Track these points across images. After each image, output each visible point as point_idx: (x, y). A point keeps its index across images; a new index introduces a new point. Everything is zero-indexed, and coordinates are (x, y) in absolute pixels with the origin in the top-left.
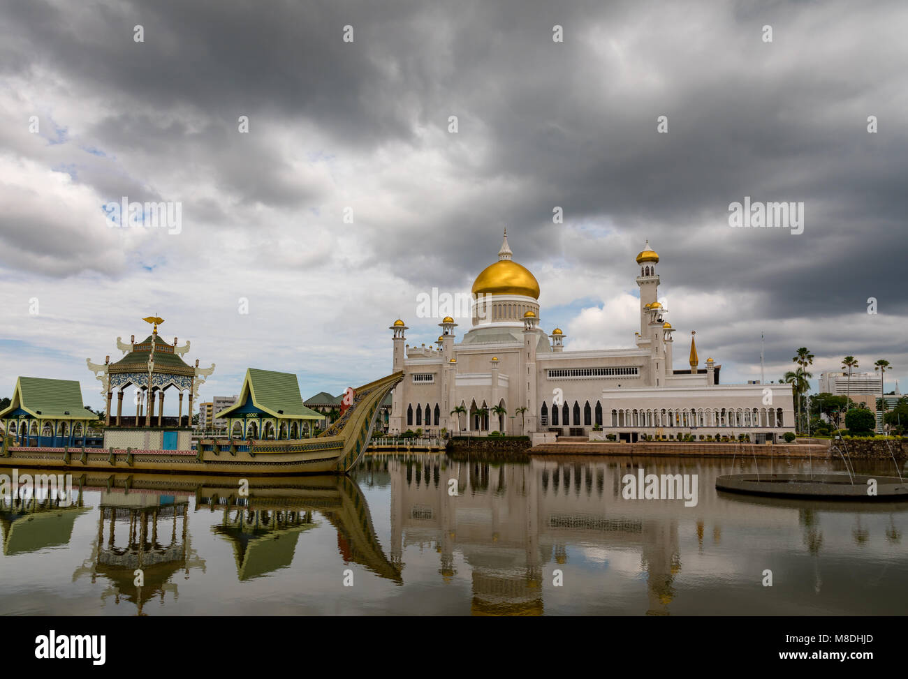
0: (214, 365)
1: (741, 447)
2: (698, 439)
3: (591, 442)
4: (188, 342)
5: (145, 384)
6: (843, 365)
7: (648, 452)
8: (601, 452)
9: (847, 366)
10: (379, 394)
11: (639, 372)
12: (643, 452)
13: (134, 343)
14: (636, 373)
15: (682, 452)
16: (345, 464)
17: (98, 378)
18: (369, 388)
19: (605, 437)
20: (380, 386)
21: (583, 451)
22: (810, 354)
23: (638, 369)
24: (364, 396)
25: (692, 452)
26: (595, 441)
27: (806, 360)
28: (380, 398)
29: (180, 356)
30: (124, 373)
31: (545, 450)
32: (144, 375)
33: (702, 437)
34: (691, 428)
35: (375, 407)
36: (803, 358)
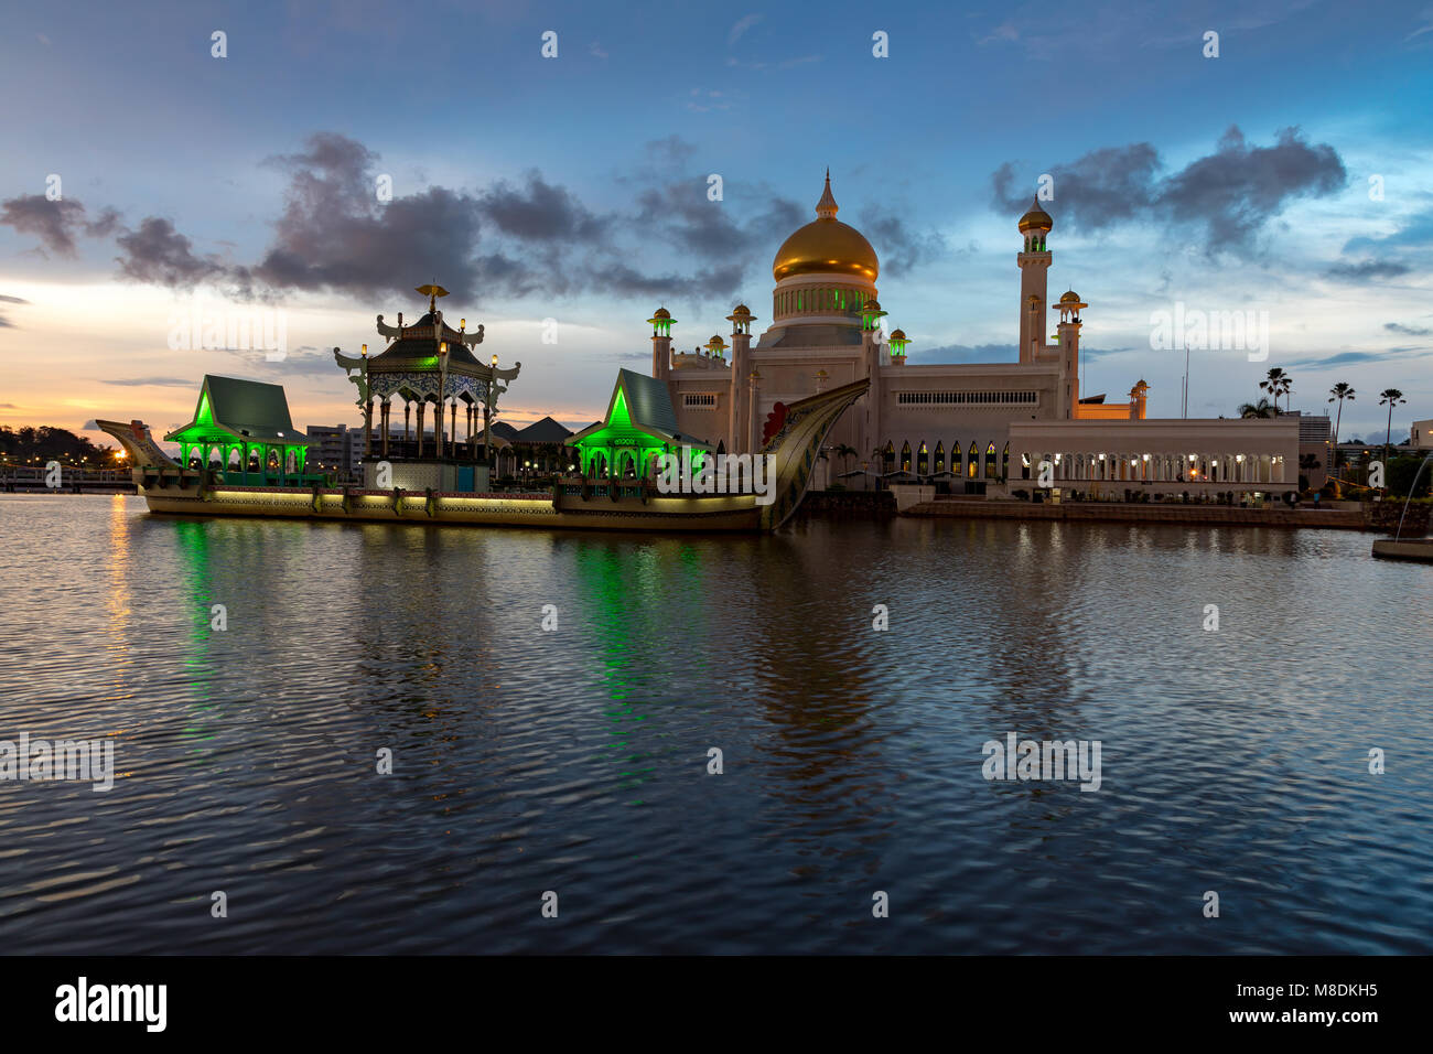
0: (518, 364)
1: (1229, 512)
2: (1152, 500)
3: (990, 500)
4: (481, 327)
5: (434, 392)
6: (1331, 396)
7: (1090, 516)
8: (1019, 515)
9: (1336, 397)
10: (829, 414)
11: (1038, 399)
12: (1083, 516)
13: (403, 325)
14: (1034, 401)
15: (1141, 517)
16: (771, 519)
17: (353, 379)
18: (812, 403)
19: (1010, 493)
20: (831, 401)
21: (992, 513)
22: (1285, 377)
23: (1038, 394)
24: (803, 416)
25: (1157, 518)
26: (997, 500)
27: (1280, 386)
28: (830, 419)
29: (469, 347)
30: (395, 373)
31: (931, 512)
32: (430, 375)
33: (1158, 496)
34: (1143, 483)
35: (823, 433)
36: (1276, 383)
